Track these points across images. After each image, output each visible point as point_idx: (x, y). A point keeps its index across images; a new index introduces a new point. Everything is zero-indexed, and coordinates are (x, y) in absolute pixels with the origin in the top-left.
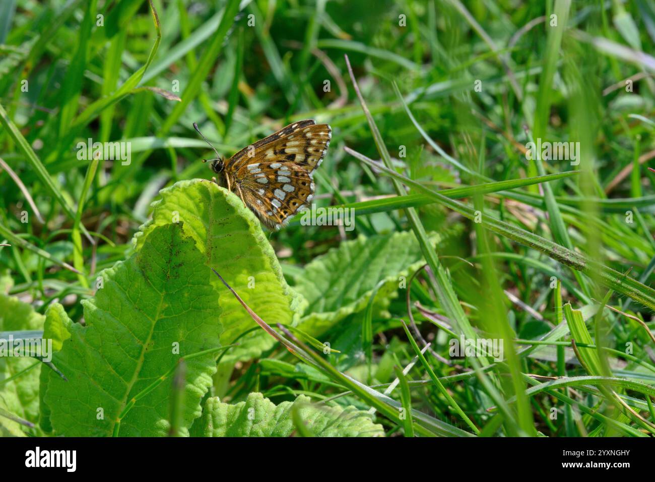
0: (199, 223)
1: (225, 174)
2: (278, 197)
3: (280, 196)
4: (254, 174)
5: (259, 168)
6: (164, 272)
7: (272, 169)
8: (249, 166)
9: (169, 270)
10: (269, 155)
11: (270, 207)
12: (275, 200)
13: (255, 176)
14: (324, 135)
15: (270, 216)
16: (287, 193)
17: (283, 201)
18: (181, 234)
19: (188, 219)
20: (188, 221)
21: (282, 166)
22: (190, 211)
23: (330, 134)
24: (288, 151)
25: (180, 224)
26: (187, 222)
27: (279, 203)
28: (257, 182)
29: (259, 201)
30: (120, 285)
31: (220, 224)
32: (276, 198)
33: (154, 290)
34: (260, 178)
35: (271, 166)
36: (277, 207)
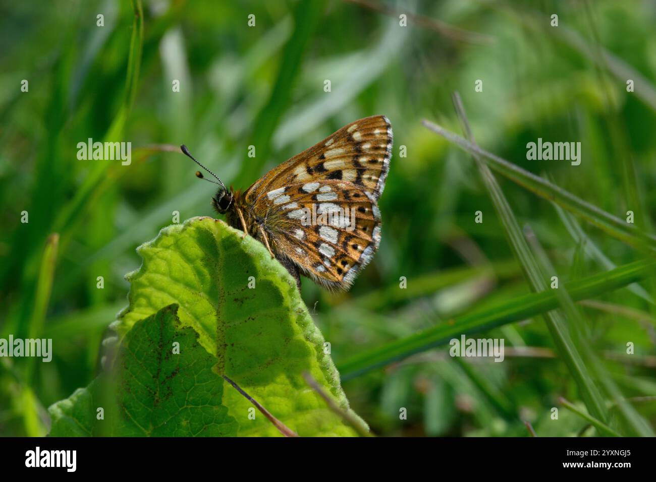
0: (204, 305)
1: (236, 210)
2: (328, 239)
3: (330, 236)
4: (281, 205)
5: (285, 195)
6: (150, 393)
7: (306, 193)
8: (269, 194)
9: (158, 389)
10: (300, 175)
11: (318, 258)
12: (323, 245)
13: (283, 208)
14: (381, 134)
15: (321, 273)
16: (340, 232)
17: (336, 245)
18: (174, 323)
19: (188, 302)
20: (187, 305)
21: (320, 187)
22: (188, 285)
23: (390, 131)
24: (329, 166)
25: (173, 309)
26: (185, 307)
27: (331, 248)
28: (288, 218)
29: (299, 250)
30: (80, 421)
31: (236, 300)
32: (324, 242)
33: (135, 426)
34: (291, 211)
35: (304, 188)
36: (329, 256)
